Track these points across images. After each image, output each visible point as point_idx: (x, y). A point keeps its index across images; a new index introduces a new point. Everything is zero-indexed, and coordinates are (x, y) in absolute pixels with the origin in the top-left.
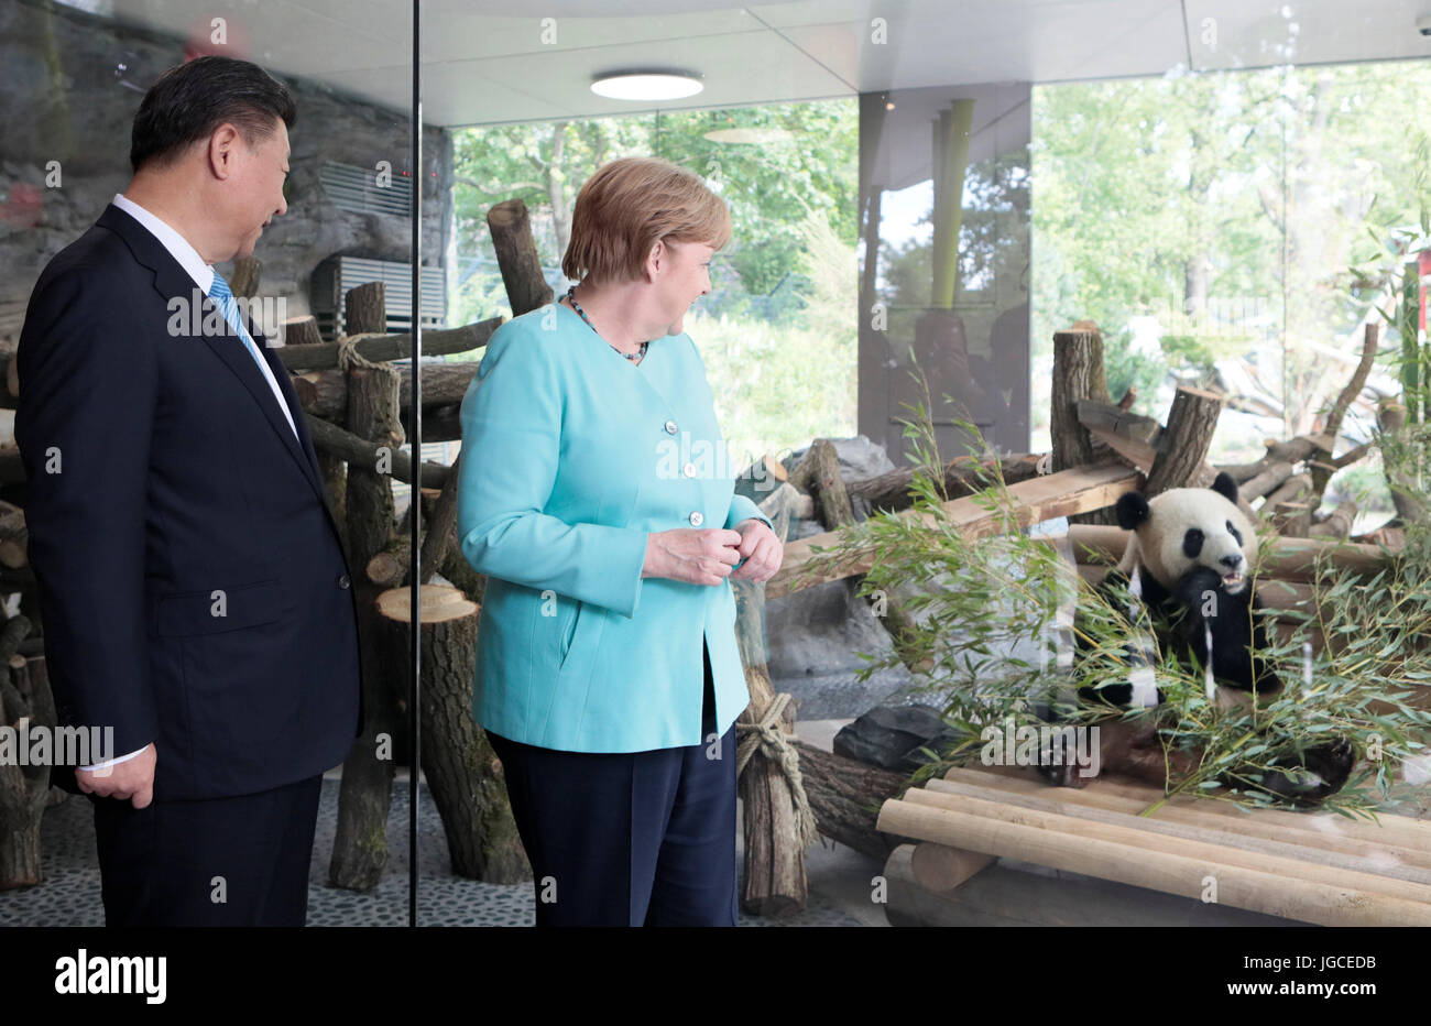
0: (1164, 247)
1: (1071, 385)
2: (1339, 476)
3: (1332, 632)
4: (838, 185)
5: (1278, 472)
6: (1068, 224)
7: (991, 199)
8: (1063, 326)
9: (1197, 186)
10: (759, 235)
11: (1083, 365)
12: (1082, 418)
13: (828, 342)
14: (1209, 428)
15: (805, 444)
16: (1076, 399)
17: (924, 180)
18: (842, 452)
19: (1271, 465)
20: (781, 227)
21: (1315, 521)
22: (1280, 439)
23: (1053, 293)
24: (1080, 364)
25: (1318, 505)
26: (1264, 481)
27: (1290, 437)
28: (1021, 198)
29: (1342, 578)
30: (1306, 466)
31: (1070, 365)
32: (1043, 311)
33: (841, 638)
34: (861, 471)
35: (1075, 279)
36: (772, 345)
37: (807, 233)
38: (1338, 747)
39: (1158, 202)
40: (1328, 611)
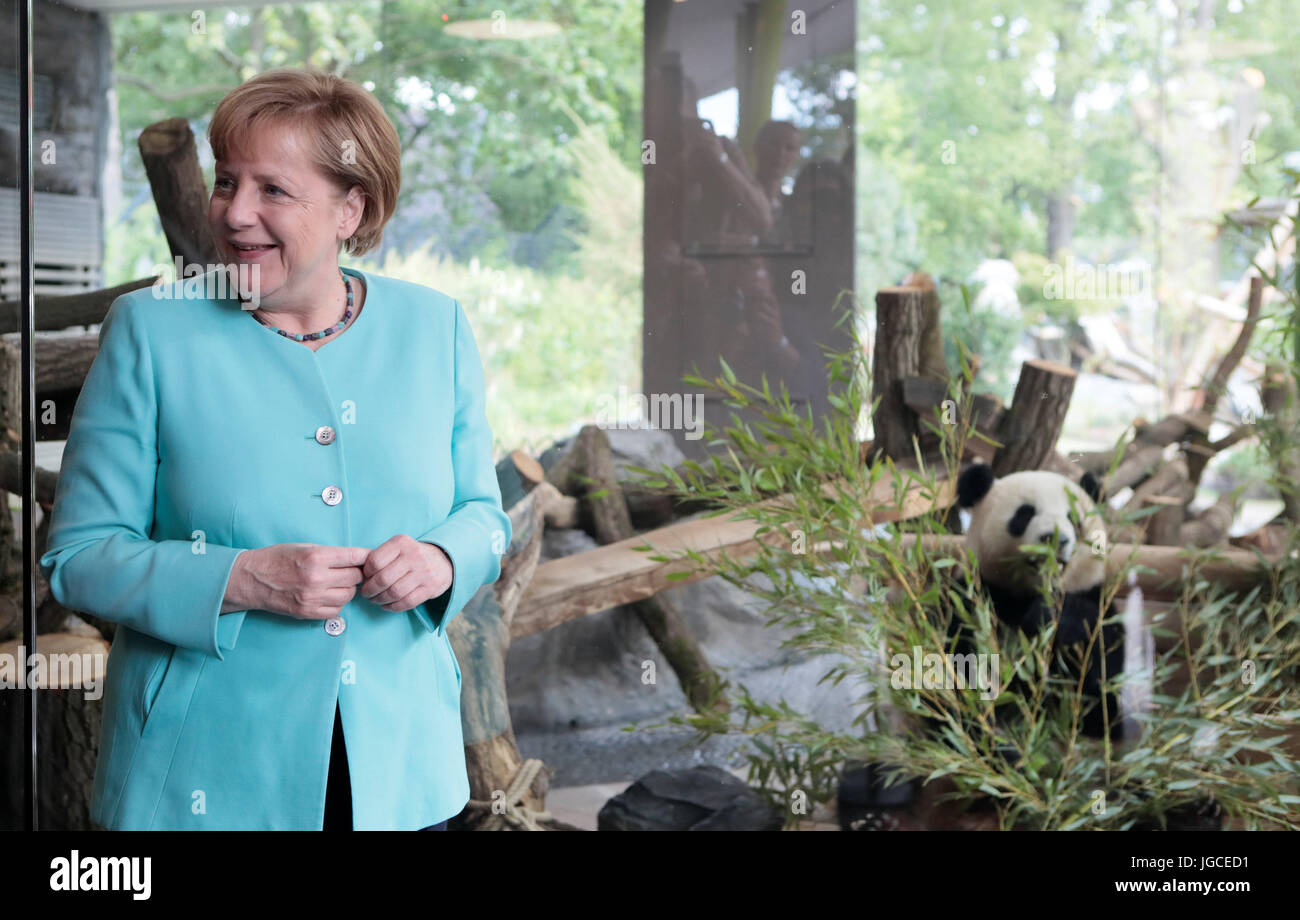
0: (1020, 174)
1: (896, 358)
2: (1217, 461)
3: (1201, 663)
4: (620, 92)
5: (1146, 457)
6: (907, 143)
7: (814, 111)
8: (888, 286)
9: (1062, 100)
10: (519, 158)
11: (910, 333)
12: (909, 399)
13: (606, 295)
14: (1061, 409)
15: (572, 430)
16: (902, 375)
17: (726, 88)
18: (617, 442)
19: (1139, 450)
20: (544, 148)
21: (1189, 517)
22: (1152, 418)
23: (887, 232)
24: (907, 332)
25: (1191, 498)
26: (1130, 470)
27: (1164, 413)
28: (847, 110)
29: (1212, 595)
30: (1181, 450)
31: (895, 332)
32: (875, 255)
33: (614, 680)
34: (640, 465)
35: (915, 213)
36: (537, 297)
37: (580, 156)
38: (1205, 808)
39: (1015, 118)
40: (1196, 639)
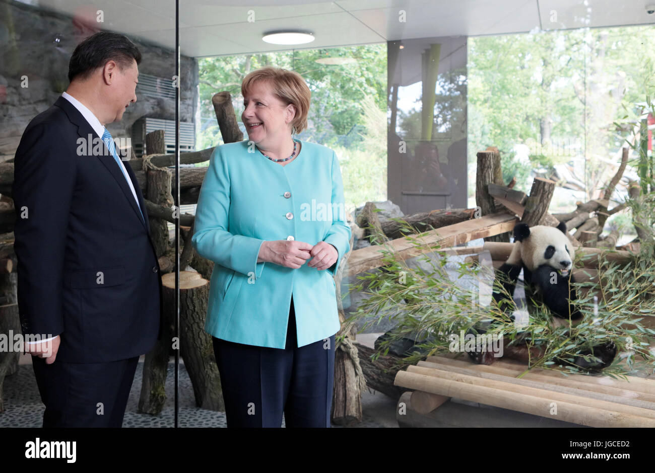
0: (530, 112)
1: (485, 177)
2: (610, 219)
3: (606, 291)
4: (378, 83)
5: (582, 216)
6: (486, 101)
7: (449, 90)
8: (482, 149)
9: (545, 84)
10: (341, 108)
11: (491, 168)
12: (490, 192)
13: (374, 156)
14: (549, 196)
15: (363, 204)
16: (487, 183)
17: (419, 81)
18: (378, 207)
19: (579, 213)
20: (351, 103)
21: (600, 239)
22: (583, 201)
23: (479, 133)
24: (489, 167)
25: (601, 232)
26: (576, 221)
27: (588, 200)
28: (463, 89)
29: (611, 266)
30: (596, 214)
31: (485, 167)
32: (474, 142)
34: (388, 217)
35: (488, 127)
36: (348, 158)
37: (365, 106)
38: (609, 345)
39: (527, 91)
40: (604, 282)
